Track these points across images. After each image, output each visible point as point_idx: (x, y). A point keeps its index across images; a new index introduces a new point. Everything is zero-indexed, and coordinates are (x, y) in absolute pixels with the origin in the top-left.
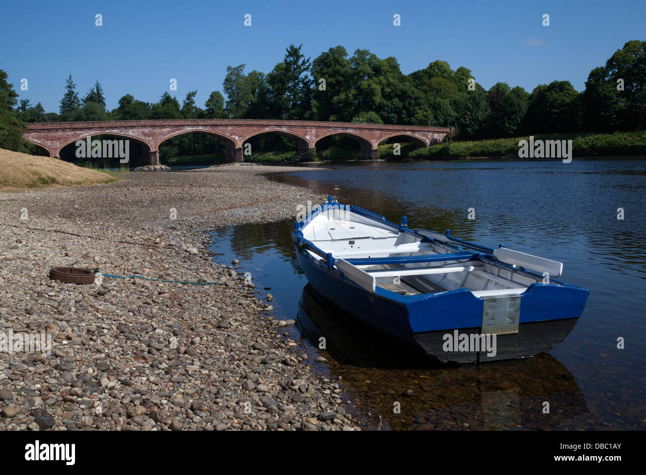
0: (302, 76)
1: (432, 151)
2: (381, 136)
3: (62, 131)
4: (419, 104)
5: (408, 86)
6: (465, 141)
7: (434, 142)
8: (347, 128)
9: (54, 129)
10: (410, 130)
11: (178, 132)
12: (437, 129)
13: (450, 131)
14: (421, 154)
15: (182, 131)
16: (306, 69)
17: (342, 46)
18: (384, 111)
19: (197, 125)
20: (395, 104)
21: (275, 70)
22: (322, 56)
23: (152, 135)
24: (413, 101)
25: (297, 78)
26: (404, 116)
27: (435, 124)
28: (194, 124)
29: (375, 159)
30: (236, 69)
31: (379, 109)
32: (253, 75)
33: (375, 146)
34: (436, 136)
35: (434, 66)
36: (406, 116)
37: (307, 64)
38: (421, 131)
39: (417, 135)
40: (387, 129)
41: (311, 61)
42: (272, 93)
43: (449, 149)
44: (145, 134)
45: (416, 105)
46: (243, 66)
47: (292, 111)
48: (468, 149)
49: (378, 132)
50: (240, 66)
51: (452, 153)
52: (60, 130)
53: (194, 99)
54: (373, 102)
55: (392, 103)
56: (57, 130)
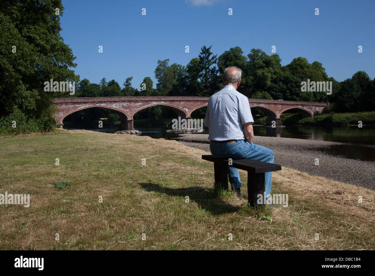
0: (211, 67)
1: (317, 119)
2: (282, 109)
3: (66, 105)
4: (299, 86)
5: (288, 73)
6: (344, 113)
7: (316, 113)
8: (260, 103)
9: (60, 103)
10: (300, 105)
11: (147, 105)
12: (318, 104)
13: (326, 105)
14: (309, 122)
15: (150, 105)
16: (215, 62)
17: (239, 47)
18: (274, 91)
19: (160, 101)
20: (281, 86)
21: (191, 63)
22: (225, 53)
23: (128, 107)
24: (294, 84)
25: (208, 68)
26: (288, 94)
27: (314, 100)
28: (158, 100)
29: (279, 125)
30: (163, 62)
31: (269, 90)
32: (174, 66)
33: (278, 116)
34: (317, 109)
35: (298, 61)
36: (289, 94)
37: (215, 59)
38: (308, 105)
39: (305, 108)
40: (286, 104)
41: (217, 57)
42: (189, 78)
43: (332, 118)
44: (124, 107)
45: (297, 87)
46: (168, 60)
47: (204, 91)
48: (348, 118)
49: (280, 106)
50: (166, 60)
51: (334, 121)
52: (64, 104)
53: (131, 82)
54: (266, 85)
55: (279, 85)
56: (62, 104)
